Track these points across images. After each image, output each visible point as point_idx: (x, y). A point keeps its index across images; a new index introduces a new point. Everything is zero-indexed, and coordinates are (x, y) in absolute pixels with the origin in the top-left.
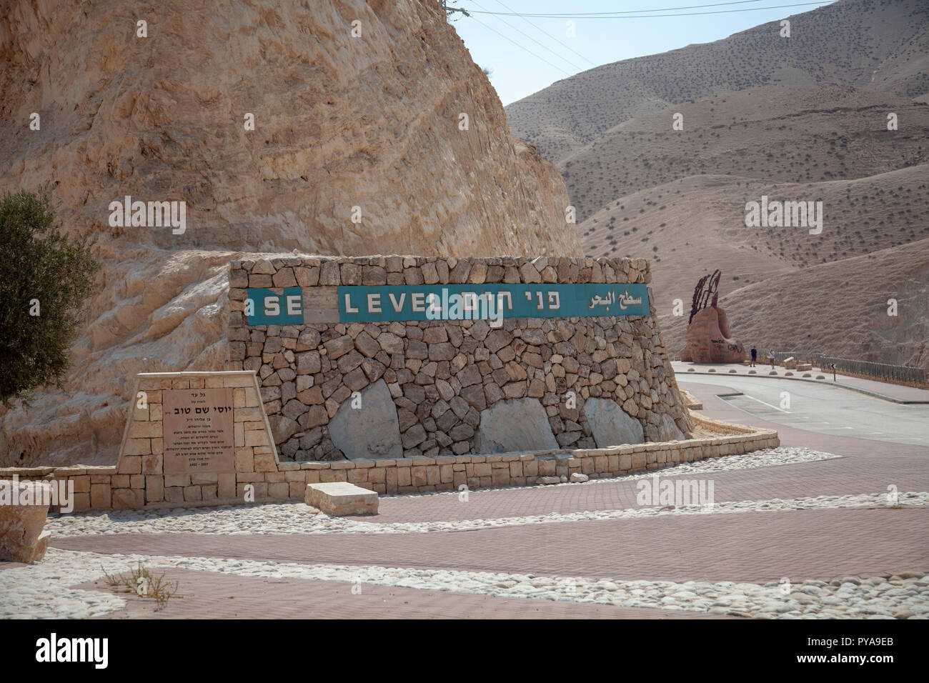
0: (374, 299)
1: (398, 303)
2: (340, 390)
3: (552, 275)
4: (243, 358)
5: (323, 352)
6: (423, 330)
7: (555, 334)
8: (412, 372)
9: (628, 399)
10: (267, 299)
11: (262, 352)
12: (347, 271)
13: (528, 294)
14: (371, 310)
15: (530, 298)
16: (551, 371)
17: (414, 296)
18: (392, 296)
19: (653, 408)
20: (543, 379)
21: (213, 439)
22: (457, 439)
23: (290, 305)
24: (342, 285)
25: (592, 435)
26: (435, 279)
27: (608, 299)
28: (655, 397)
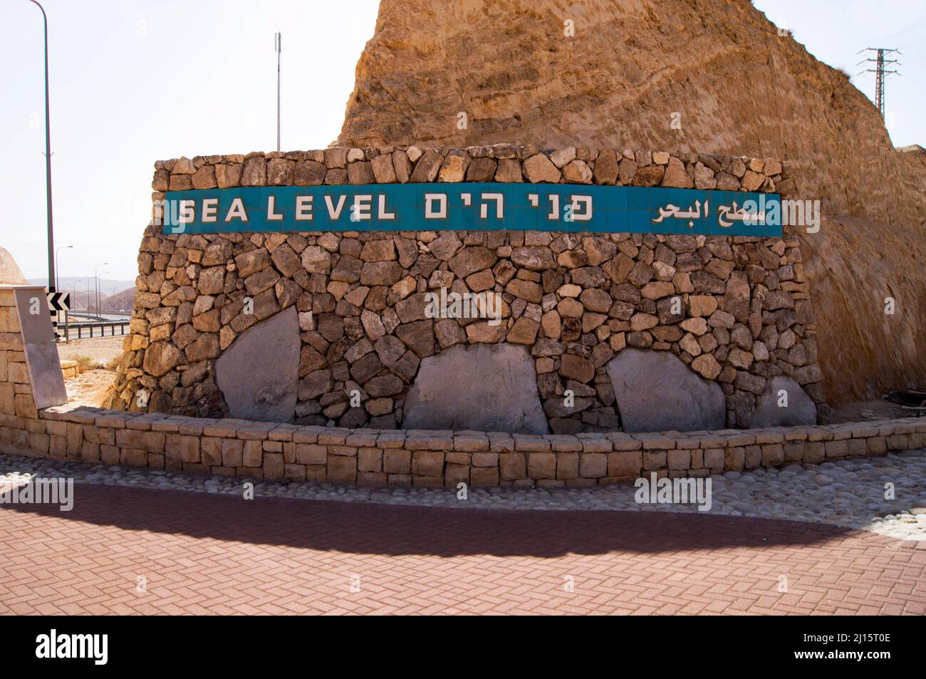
0: (304, 203)
1: (335, 206)
2: (241, 316)
3: (582, 171)
5: (231, 267)
6: (362, 243)
7: (573, 255)
9: (703, 353)
11: (166, 266)
12: (275, 168)
13: (534, 199)
14: (299, 216)
16: (555, 308)
17: (358, 198)
18: (328, 199)
20: (537, 319)
22: (373, 393)
23: (206, 210)
24: (266, 185)
25: (615, 404)
26: (388, 177)
27: (694, 210)
28: (761, 352)
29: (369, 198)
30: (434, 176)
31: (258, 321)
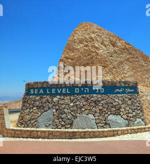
2: (42, 110)
5: (40, 101)
7: (101, 98)
8: (59, 107)
9: (124, 114)
10: (31, 90)
14: (53, 92)
15: (94, 90)
16: (98, 108)
18: (58, 89)
19: (133, 117)
20: (95, 110)
22: (67, 124)
23: (36, 91)
24: (47, 87)
25: (109, 124)
26: (69, 86)
27: (121, 90)
29: (65, 89)
31: (45, 111)
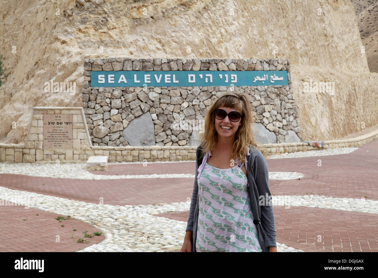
0: (147, 77)
1: (158, 78)
2: (130, 116)
3: (233, 67)
4: (88, 101)
5: (123, 99)
6: (169, 91)
8: (163, 109)
9: (269, 123)
10: (100, 76)
11: (96, 99)
12: (136, 65)
14: (146, 81)
15: (221, 77)
17: (166, 76)
18: (156, 76)
19: (283, 127)
21: (64, 136)
22: (180, 139)
23: (109, 79)
24: (133, 70)
26: (176, 69)
27: (264, 78)
28: (285, 122)
29: (170, 75)
30: (191, 69)
31: (135, 117)
